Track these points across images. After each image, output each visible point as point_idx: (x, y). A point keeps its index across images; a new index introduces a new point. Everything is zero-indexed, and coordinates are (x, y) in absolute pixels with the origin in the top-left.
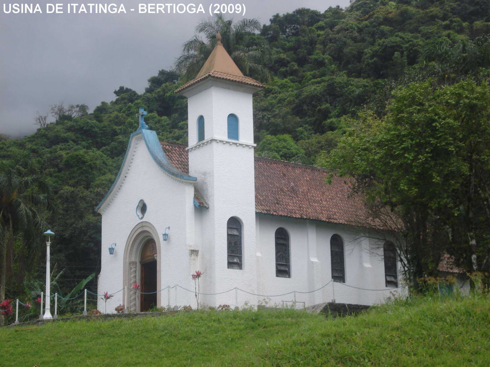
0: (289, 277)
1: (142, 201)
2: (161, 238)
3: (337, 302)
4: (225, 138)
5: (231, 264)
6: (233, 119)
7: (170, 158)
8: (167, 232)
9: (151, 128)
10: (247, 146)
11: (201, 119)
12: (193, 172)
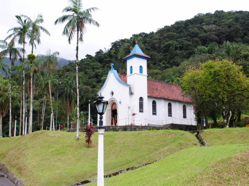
0: (156, 115)
1: (112, 91)
2: (119, 103)
3: (174, 123)
4: (139, 73)
5: (140, 111)
6: (141, 67)
7: (121, 79)
8: (121, 101)
9: (115, 69)
10: (145, 75)
11: (131, 67)
12: (128, 83)
